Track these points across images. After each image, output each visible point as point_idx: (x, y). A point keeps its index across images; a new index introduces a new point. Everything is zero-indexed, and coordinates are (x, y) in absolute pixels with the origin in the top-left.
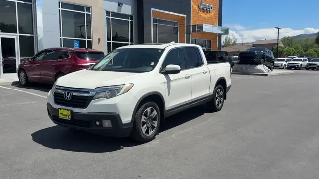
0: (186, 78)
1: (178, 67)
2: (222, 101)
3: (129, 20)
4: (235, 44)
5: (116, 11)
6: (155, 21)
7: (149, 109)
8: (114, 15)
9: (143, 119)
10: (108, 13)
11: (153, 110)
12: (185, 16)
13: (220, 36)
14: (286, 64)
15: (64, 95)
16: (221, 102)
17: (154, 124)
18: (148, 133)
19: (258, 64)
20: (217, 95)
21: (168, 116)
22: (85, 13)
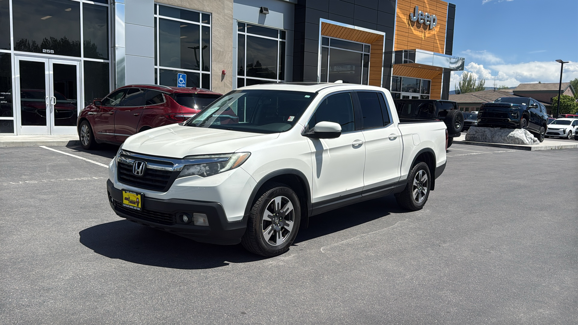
0: (354, 146)
1: (337, 126)
2: (425, 192)
3: (279, 40)
4: (481, 88)
5: (255, 21)
6: (325, 41)
7: (278, 200)
8: (253, 28)
9: (266, 215)
10: (241, 26)
11: (288, 202)
12: (384, 34)
13: (447, 72)
14: (574, 129)
15: (132, 166)
16: (423, 194)
17: (288, 225)
18: (275, 242)
19: (515, 128)
20: (415, 180)
21: (314, 214)
22: (201, 24)
